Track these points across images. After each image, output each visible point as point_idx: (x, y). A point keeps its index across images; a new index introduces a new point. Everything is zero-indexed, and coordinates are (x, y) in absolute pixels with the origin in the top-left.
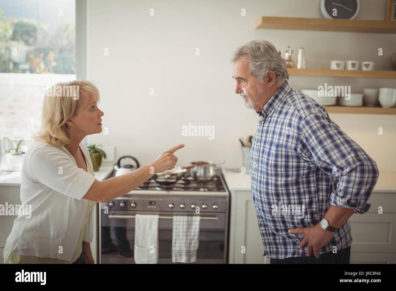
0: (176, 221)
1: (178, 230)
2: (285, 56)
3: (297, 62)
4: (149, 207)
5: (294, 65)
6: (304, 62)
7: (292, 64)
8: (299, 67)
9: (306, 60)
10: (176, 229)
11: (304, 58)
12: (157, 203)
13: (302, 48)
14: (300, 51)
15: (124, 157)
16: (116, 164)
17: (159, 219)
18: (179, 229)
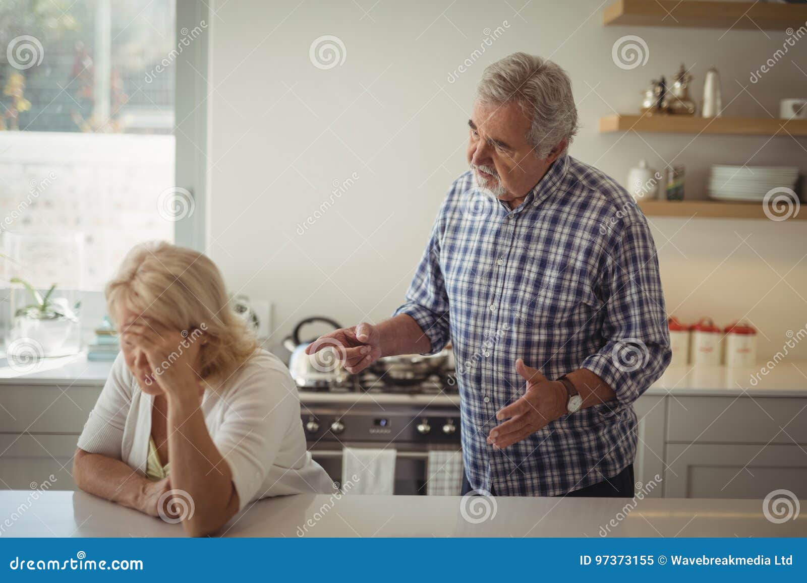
0: (437, 463)
1: (440, 484)
2: (673, 88)
3: (702, 103)
4: (373, 431)
5: (695, 109)
6: (719, 103)
7: (690, 106)
8: (707, 112)
9: (722, 98)
10: (437, 480)
11: (719, 94)
12: (390, 423)
13: (714, 70)
14: (710, 77)
15: (310, 321)
16: (288, 338)
17: (398, 459)
18: (443, 480)
